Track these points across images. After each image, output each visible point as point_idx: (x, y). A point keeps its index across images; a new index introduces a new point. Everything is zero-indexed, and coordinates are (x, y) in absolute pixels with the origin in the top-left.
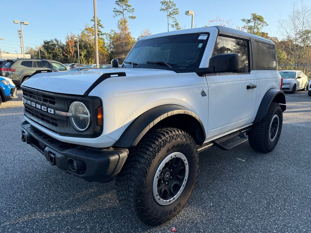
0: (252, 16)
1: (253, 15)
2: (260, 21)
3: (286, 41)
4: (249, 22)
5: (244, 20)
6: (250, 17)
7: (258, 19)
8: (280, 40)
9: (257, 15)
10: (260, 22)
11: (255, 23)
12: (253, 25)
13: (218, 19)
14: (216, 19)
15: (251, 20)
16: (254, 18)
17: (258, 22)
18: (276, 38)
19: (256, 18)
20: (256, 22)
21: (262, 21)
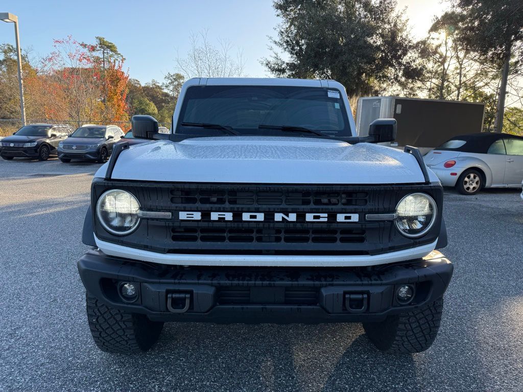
0: (98, 40)
1: (100, 39)
2: (112, 51)
3: (151, 86)
4: (94, 50)
5: (84, 46)
6: (95, 43)
7: (109, 47)
8: (143, 85)
9: (105, 40)
10: (111, 53)
11: (104, 53)
12: (101, 56)
13: (72, 40)
14: (68, 39)
15: (96, 47)
16: (100, 44)
17: (108, 52)
18: (137, 80)
19: (105, 45)
20: (105, 51)
21: (115, 52)
